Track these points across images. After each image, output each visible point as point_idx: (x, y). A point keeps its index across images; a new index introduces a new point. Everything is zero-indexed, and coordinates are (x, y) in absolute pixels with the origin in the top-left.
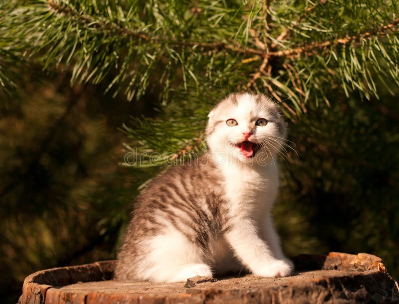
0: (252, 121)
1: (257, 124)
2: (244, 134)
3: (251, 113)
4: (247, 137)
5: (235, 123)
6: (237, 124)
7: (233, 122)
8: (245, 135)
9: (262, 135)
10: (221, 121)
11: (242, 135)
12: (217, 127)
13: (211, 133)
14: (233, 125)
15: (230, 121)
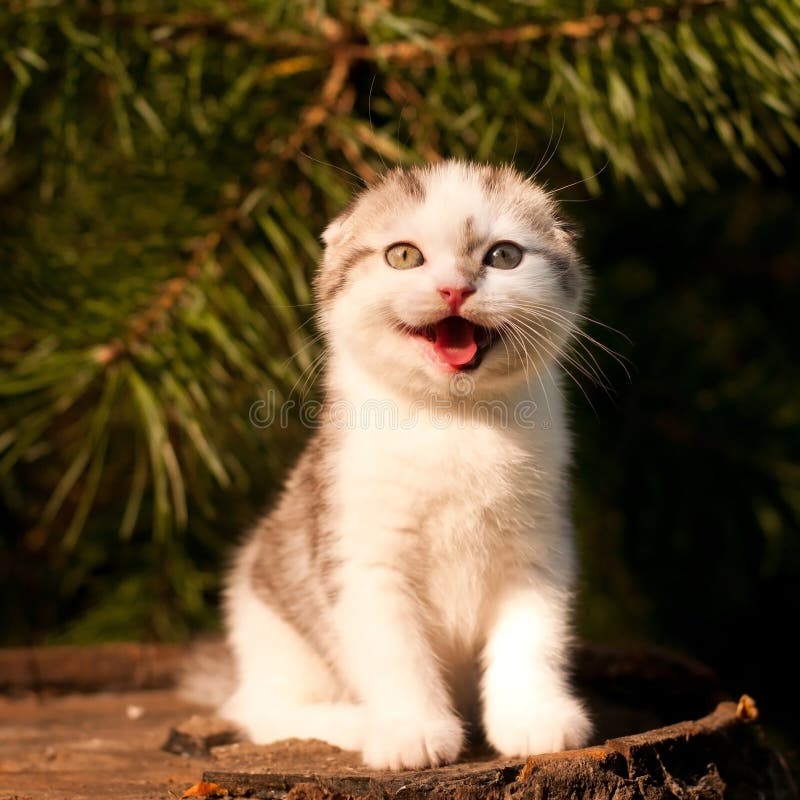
0: (470, 249)
1: (488, 260)
2: (446, 293)
3: (469, 223)
4: (455, 305)
5: (413, 256)
6: (421, 261)
7: (407, 253)
8: (450, 298)
9: (504, 298)
10: (368, 252)
11: (439, 297)
12: (355, 273)
13: (332, 292)
14: (407, 264)
15: (399, 252)
